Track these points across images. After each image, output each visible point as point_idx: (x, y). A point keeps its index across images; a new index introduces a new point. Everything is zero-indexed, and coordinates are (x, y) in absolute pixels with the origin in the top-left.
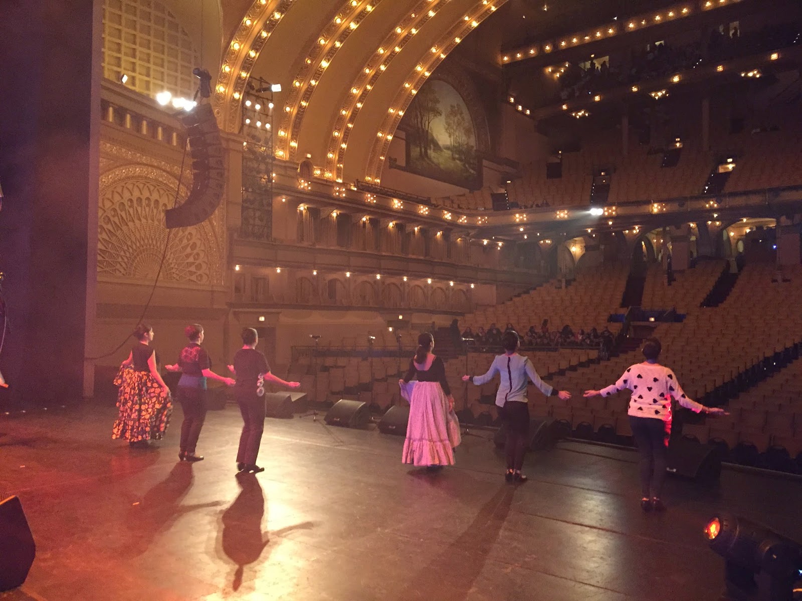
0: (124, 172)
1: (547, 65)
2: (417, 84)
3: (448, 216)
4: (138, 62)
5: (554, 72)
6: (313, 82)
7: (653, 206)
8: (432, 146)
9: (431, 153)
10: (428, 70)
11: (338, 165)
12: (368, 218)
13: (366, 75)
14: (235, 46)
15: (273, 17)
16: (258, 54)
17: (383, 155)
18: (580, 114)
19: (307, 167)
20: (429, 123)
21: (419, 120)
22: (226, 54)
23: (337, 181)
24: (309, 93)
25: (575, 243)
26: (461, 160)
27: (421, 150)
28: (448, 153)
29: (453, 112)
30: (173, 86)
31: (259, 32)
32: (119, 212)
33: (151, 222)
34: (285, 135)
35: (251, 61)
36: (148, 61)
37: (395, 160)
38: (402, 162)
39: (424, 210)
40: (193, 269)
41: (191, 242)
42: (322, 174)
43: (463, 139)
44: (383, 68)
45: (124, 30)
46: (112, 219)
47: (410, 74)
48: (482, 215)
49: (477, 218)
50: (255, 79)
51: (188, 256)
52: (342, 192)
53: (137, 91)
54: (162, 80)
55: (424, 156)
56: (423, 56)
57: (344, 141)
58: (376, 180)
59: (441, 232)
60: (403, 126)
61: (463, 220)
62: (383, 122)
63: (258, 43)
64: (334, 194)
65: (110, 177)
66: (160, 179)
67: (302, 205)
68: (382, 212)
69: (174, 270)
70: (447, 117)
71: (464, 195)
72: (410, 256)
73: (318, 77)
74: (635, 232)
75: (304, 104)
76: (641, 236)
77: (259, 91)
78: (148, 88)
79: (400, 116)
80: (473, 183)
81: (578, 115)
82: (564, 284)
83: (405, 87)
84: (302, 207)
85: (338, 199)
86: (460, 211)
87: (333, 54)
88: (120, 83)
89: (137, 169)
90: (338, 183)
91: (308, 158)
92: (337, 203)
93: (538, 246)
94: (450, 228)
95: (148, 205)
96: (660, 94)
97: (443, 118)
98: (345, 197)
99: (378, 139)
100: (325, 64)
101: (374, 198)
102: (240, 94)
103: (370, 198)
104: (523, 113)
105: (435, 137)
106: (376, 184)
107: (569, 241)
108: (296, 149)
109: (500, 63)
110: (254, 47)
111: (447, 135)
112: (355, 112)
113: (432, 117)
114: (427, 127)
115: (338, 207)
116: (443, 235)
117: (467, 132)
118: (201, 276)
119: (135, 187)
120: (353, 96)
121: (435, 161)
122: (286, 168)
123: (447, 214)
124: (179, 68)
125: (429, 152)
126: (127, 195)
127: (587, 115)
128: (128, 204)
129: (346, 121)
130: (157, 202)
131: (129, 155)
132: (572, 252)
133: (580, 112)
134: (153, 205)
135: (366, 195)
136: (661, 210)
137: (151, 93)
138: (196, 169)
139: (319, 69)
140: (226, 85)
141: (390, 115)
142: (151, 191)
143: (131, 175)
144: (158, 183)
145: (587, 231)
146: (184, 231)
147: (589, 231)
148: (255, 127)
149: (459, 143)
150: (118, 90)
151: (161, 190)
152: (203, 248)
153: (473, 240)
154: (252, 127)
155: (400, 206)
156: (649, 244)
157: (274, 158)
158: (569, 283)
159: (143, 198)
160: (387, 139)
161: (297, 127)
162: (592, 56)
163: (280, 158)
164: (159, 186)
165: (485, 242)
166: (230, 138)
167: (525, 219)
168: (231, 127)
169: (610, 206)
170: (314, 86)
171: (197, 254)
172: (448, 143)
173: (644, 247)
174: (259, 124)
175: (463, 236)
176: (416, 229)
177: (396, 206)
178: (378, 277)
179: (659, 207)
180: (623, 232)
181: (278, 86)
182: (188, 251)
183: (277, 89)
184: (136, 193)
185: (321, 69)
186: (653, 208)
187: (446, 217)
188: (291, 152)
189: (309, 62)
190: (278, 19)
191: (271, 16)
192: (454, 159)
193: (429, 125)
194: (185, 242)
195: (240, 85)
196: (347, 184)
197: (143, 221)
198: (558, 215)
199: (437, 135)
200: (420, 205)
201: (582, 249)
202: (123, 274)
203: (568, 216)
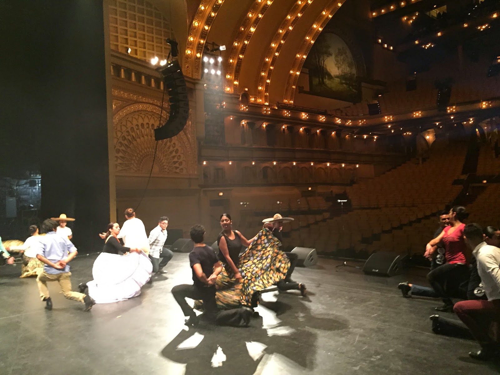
0: (133, 108)
1: (404, 16)
2: (314, 37)
3: (339, 121)
4: (138, 40)
5: (408, 20)
6: (246, 42)
7: (482, 104)
8: (327, 76)
9: (327, 81)
10: (321, 27)
11: (265, 94)
12: (286, 126)
13: (280, 34)
14: (196, 24)
15: (218, 2)
16: (210, 28)
17: (294, 85)
18: (428, 46)
19: (246, 97)
20: (324, 61)
21: (317, 60)
22: (190, 30)
23: (265, 104)
24: (244, 50)
25: (429, 133)
26: (346, 84)
27: (319, 80)
28: (337, 80)
29: (340, 53)
30: (160, 53)
31: (210, 13)
32: (131, 133)
33: (150, 137)
34: (230, 78)
35: (206, 32)
36: (144, 39)
37: (303, 87)
38: (307, 88)
39: (322, 119)
40: (177, 165)
41: (175, 149)
42: (255, 100)
43: (347, 70)
44: (291, 28)
45: (129, 21)
46: (127, 137)
47: (309, 30)
48: (362, 119)
49: (358, 121)
50: (209, 44)
51: (174, 157)
52: (268, 111)
53: (139, 58)
54: (153, 50)
55: (322, 83)
56: (317, 17)
57: (268, 78)
58: (290, 102)
59: (335, 132)
60: (306, 65)
61: (349, 123)
62: (294, 64)
63: (209, 20)
64: (263, 112)
65: (124, 112)
66: (154, 111)
67: (243, 121)
68: (295, 122)
69: (165, 167)
70: (336, 56)
71: (349, 107)
72: (315, 149)
73: (249, 39)
74: (470, 122)
75: (241, 56)
76: (475, 125)
77: (212, 51)
78: (145, 56)
79: (304, 59)
80: (355, 98)
81: (427, 47)
82: (421, 162)
83: (306, 39)
84: (243, 122)
85: (266, 115)
86: (347, 117)
87: (258, 22)
88: (127, 54)
89: (140, 106)
90: (266, 105)
91: (246, 91)
92: (265, 118)
93: (403, 136)
94: (340, 129)
95: (148, 128)
96: (484, 27)
97: (333, 57)
98: (270, 114)
99: (291, 75)
100: (253, 30)
101: (289, 113)
102: (200, 54)
103: (286, 113)
104: (388, 49)
105: (329, 71)
106: (290, 104)
107: (424, 132)
108: (238, 86)
109: (371, 17)
110: (207, 23)
111: (337, 69)
112: (275, 59)
113: (326, 57)
114: (323, 64)
115: (266, 121)
116: (336, 134)
117: (350, 65)
118: (182, 169)
119: (140, 117)
120: (272, 48)
121: (329, 86)
122: (232, 98)
123: (338, 120)
124: (163, 41)
125: (325, 80)
126: (135, 122)
127: (433, 46)
128: (136, 128)
129: (269, 65)
130: (153, 125)
131: (135, 97)
132: (427, 139)
133: (428, 45)
134: (150, 127)
135: (284, 112)
136: (488, 106)
137: (147, 58)
138: (171, 102)
139: (250, 33)
140: (192, 49)
141: (298, 58)
142: (149, 119)
143: (136, 110)
144: (153, 114)
145: (436, 124)
146: (170, 142)
147: (437, 124)
148: (211, 74)
149: (345, 73)
150: (126, 58)
151: (155, 118)
152: (182, 152)
153: (357, 136)
154: (209, 74)
155: (307, 117)
156: (481, 131)
157: (224, 92)
158: (424, 160)
159: (145, 123)
160: (296, 75)
161: (237, 72)
162: (435, 6)
163: (228, 92)
164: (154, 115)
165: (365, 137)
166: (195, 82)
167: (391, 119)
168: (196, 75)
169: (451, 106)
170: (247, 44)
171: (180, 156)
172: (338, 74)
173: (478, 132)
174: (213, 72)
175: (350, 134)
176: (318, 131)
177: (304, 117)
178: (294, 164)
179: (487, 104)
180: (463, 123)
181: (224, 46)
182: (174, 154)
183: (223, 48)
184: (140, 121)
185: (251, 33)
186: (482, 105)
187: (337, 122)
188: (235, 88)
189: (243, 29)
190: (221, 4)
191: (217, 2)
192: (342, 84)
193: (324, 62)
194: (171, 149)
195: (199, 48)
196: (272, 105)
197: (146, 137)
198: (414, 115)
199: (329, 69)
200: (319, 115)
201: (433, 137)
202: (135, 171)
203: (422, 115)
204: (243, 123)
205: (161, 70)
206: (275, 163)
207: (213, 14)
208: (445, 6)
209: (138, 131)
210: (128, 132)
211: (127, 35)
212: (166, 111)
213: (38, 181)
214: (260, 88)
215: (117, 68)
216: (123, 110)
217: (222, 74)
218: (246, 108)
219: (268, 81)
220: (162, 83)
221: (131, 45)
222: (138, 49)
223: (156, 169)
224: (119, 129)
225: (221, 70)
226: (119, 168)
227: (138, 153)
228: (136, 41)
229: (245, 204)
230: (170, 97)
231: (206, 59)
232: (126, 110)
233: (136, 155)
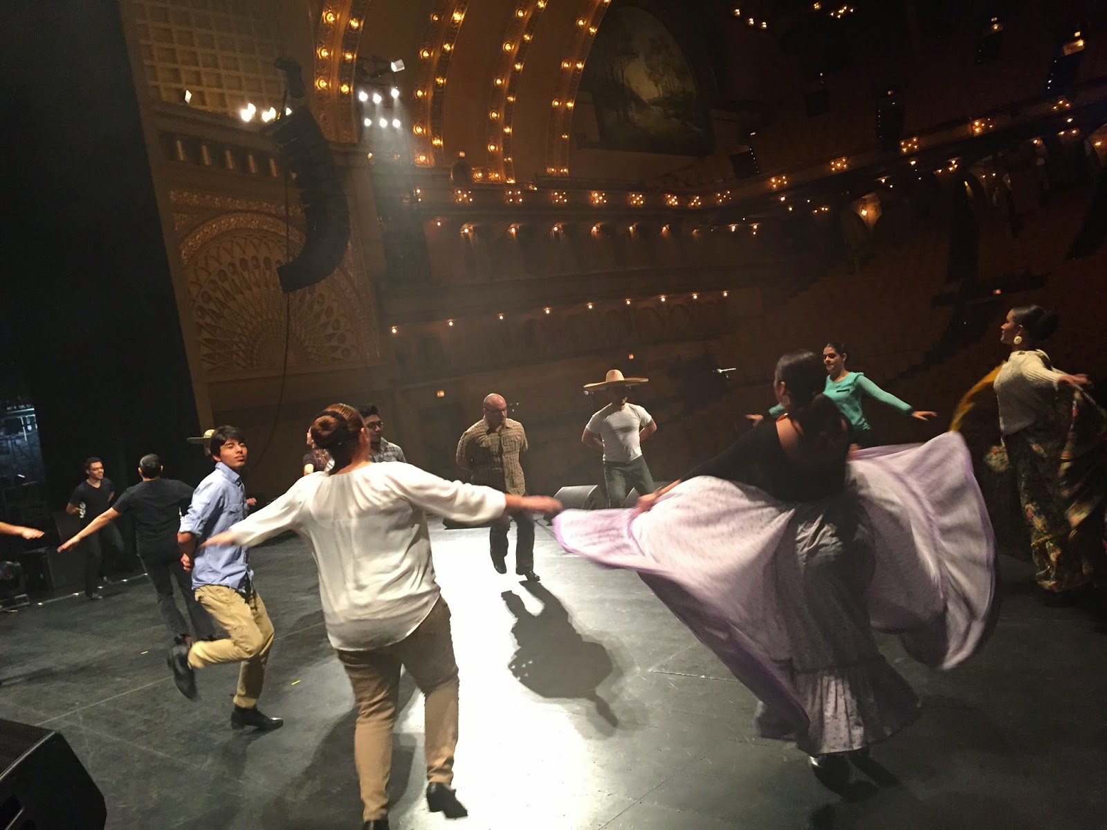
0: (214, 227)
2: (595, 18)
3: (673, 201)
4: (202, 70)
6: (447, 47)
7: (973, 125)
8: (633, 105)
9: (634, 115)
11: (505, 160)
12: (560, 226)
13: (519, 20)
14: (329, 17)
16: (362, 23)
17: (564, 132)
18: (841, 11)
19: (463, 171)
20: (623, 72)
21: (608, 69)
22: (319, 32)
23: (508, 182)
24: (444, 65)
25: (865, 203)
26: (677, 116)
27: (618, 114)
28: (657, 110)
29: (655, 49)
32: (219, 283)
34: (423, 132)
35: (355, 34)
37: (585, 135)
38: (594, 136)
39: (637, 199)
40: (334, 342)
41: (325, 307)
42: (485, 176)
43: (676, 85)
44: (541, 4)
45: (175, 28)
46: (212, 294)
47: (583, 6)
48: (723, 190)
49: (715, 196)
50: (366, 59)
51: (325, 326)
52: (518, 197)
53: (210, 111)
54: (240, 88)
55: (625, 121)
57: (508, 124)
59: (667, 226)
60: (586, 83)
61: (696, 202)
62: (558, 84)
63: (359, 6)
64: (507, 202)
65: (197, 237)
66: (265, 227)
67: (465, 226)
68: (579, 213)
69: (310, 350)
70: (648, 57)
71: (691, 166)
72: (631, 268)
73: (453, 38)
74: (951, 169)
75: (440, 81)
76: (961, 174)
77: (374, 75)
78: (224, 105)
79: (580, 71)
80: (701, 146)
81: (839, 14)
82: (857, 267)
83: (579, 26)
84: (466, 229)
85: (513, 207)
86: (689, 190)
88: (182, 104)
89: (232, 220)
90: (510, 184)
91: (462, 158)
92: (512, 213)
93: (811, 216)
94: (679, 217)
97: (642, 58)
98: (522, 203)
99: (554, 111)
100: (458, 17)
101: (563, 196)
102: (349, 87)
103: (558, 197)
104: (757, 27)
105: (635, 90)
106: (563, 176)
107: (856, 202)
108: (443, 149)
110: (355, 14)
111: (652, 84)
112: (515, 77)
113: (627, 62)
114: (621, 78)
115: (516, 219)
116: (671, 230)
117: (681, 73)
118: (347, 350)
119: (235, 245)
121: (641, 125)
122: (432, 178)
123: (670, 199)
124: (260, 67)
125: (630, 114)
126: (226, 258)
127: (852, 10)
128: (229, 270)
129: (505, 94)
130: (267, 260)
131: (217, 202)
132: (863, 218)
133: (841, 9)
134: (263, 265)
135: (552, 194)
136: (985, 130)
137: (230, 110)
139: (452, 25)
140: (328, 77)
141: (565, 71)
142: (257, 246)
143: (225, 229)
144: (263, 234)
145: (880, 182)
146: (312, 294)
147: (883, 181)
148: (380, 128)
149: (671, 92)
150: (181, 113)
151: (269, 243)
152: (342, 311)
153: (715, 227)
154: (375, 129)
155: (603, 200)
156: (975, 183)
157: (413, 167)
158: (864, 262)
159: (248, 258)
160: (567, 108)
161: (437, 114)
163: (422, 166)
164: (266, 237)
165: (733, 228)
166: (348, 151)
167: (785, 183)
168: (346, 135)
169: (908, 138)
170: (450, 51)
171: (337, 321)
172: (656, 95)
173: (968, 188)
174: (383, 123)
175: (700, 225)
176: (631, 228)
177: (597, 202)
178: (590, 307)
179: (983, 125)
180: (935, 173)
181: (400, 62)
182: (323, 319)
183: (399, 67)
184: (238, 254)
185: (455, 25)
186: (974, 127)
187: (670, 203)
188: (436, 154)
189: (436, 19)
192: (667, 116)
193: (623, 75)
194: (316, 308)
195: (346, 73)
196: (524, 184)
197: (255, 289)
198: (832, 167)
199: (637, 87)
200: (630, 193)
201: (876, 210)
202: (243, 367)
203: (848, 165)
204: (466, 231)
206: (547, 311)
209: (236, 278)
211: (174, 61)
212: (297, 227)
213: (24, 419)
214: (491, 148)
215: (167, 140)
216: (194, 233)
217: (403, 125)
218: (469, 196)
219: (508, 130)
220: (272, 162)
221: (187, 83)
222: (207, 90)
223: (293, 357)
224: (192, 278)
225: (401, 117)
226: (206, 366)
227: (244, 328)
228: (197, 73)
230: (303, 190)
231: (363, 96)
232: (201, 233)
233: (239, 331)
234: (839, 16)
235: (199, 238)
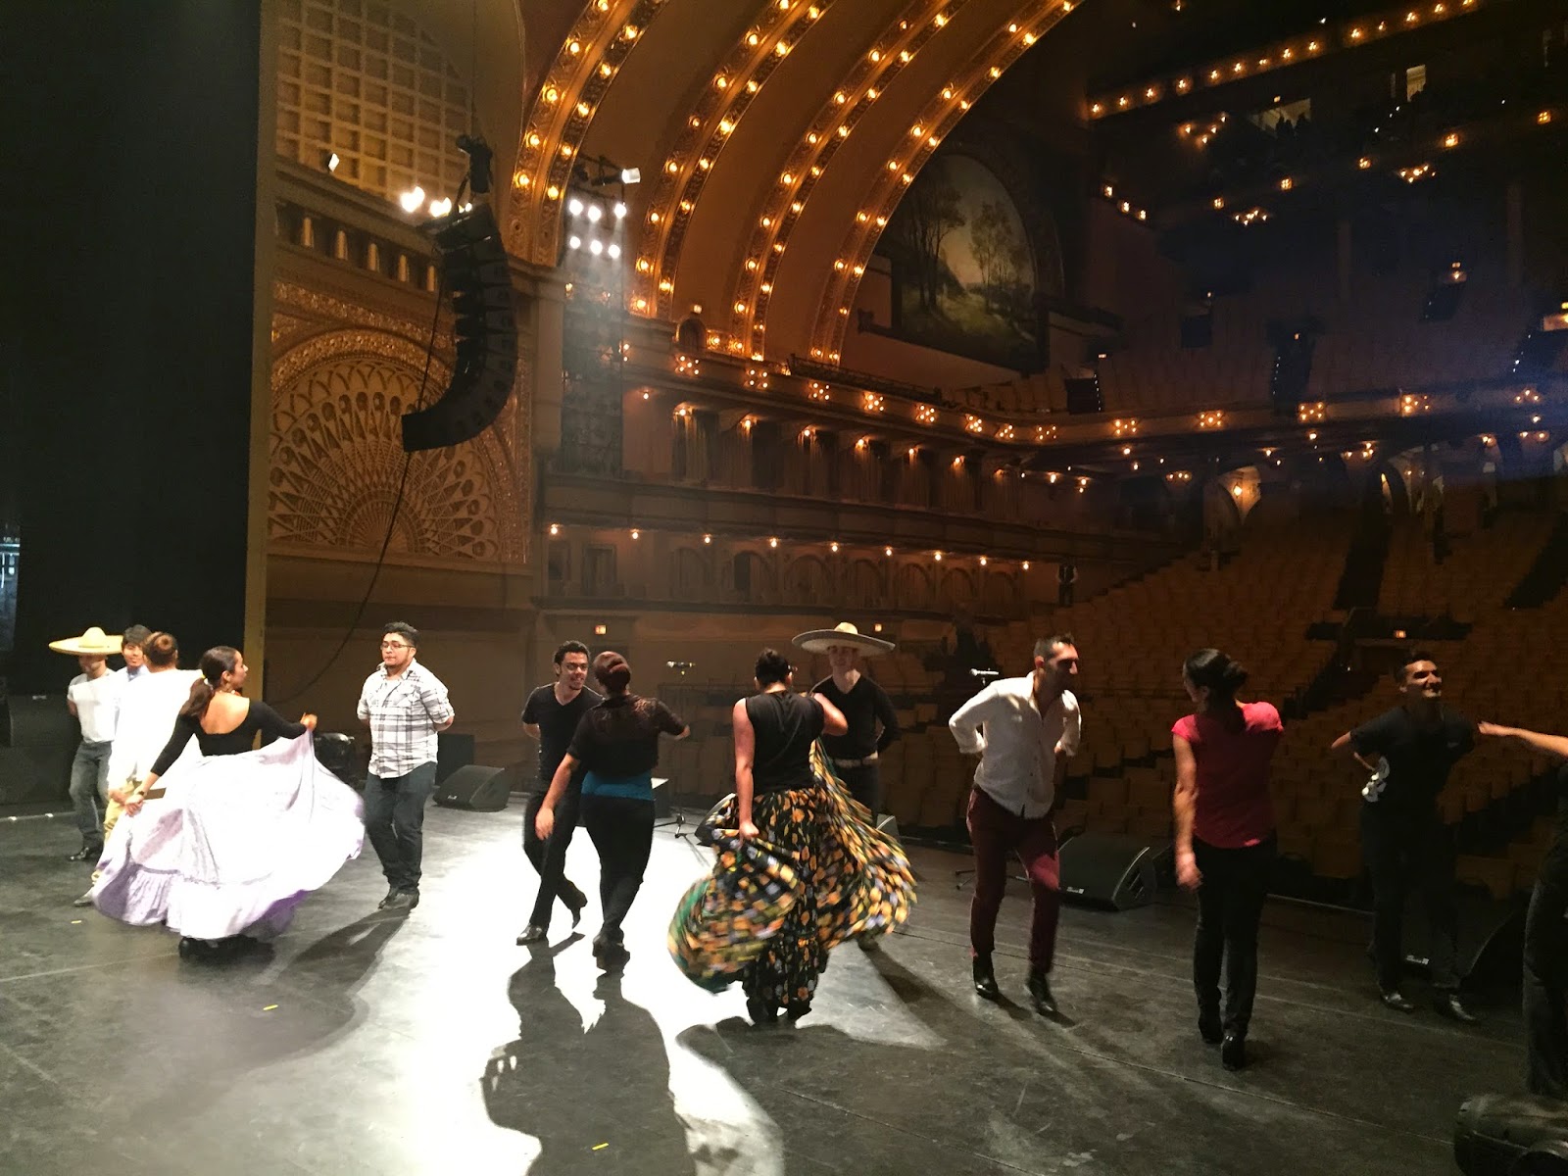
0: (331, 343)
1: (1182, 121)
2: (914, 162)
3: (976, 426)
4: (363, 131)
5: (1195, 133)
6: (704, 164)
7: (1402, 400)
8: (945, 287)
9: (944, 300)
10: (936, 135)
11: (755, 327)
12: (814, 430)
13: (809, 147)
14: (550, 95)
15: (623, 35)
16: (594, 110)
17: (845, 305)
18: (1250, 216)
19: (694, 331)
20: (939, 241)
21: (919, 234)
22: (532, 112)
23: (754, 358)
24: (695, 186)
25: (1240, 479)
26: (1002, 312)
27: (922, 295)
28: (976, 300)
29: (989, 217)
30: (430, 177)
31: (596, 66)
32: (322, 420)
33: (386, 440)
34: (649, 269)
35: (581, 123)
36: (383, 130)
37: (871, 315)
38: (884, 319)
39: (926, 414)
40: (466, 531)
41: (463, 480)
42: (724, 345)
43: (1008, 271)
44: (843, 132)
45: (337, 69)
46: (308, 433)
47: (900, 144)
48: (1046, 424)
49: (1035, 429)
50: (589, 159)
51: (457, 507)
52: (764, 380)
53: (361, 187)
54: (410, 165)
55: (929, 306)
56: (927, 107)
57: (768, 280)
59: (962, 458)
60: (884, 246)
61: (1007, 433)
62: (847, 240)
63: (593, 89)
64: (746, 384)
65: (305, 353)
66: (403, 357)
67: (682, 405)
68: (841, 419)
69: (429, 535)
70: (977, 227)
71: (1008, 384)
72: (900, 506)
73: (715, 154)
74: (1365, 454)
75: (686, 206)
76: (1379, 464)
77: (597, 182)
78: (382, 181)
79: (880, 228)
80: (1030, 361)
81: (1247, 219)
82: (1214, 564)
83: (889, 170)
84: (683, 411)
85: (753, 393)
86: (1000, 414)
87: (744, 106)
88: (323, 170)
89: (359, 338)
90: (755, 361)
91: (696, 314)
92: (750, 401)
93: (1164, 483)
94: (981, 450)
96: (1417, 172)
97: (968, 227)
98: (767, 389)
99: (836, 274)
100: (727, 127)
101: (825, 390)
102: (560, 190)
103: (818, 391)
104: (1132, 216)
105: (952, 269)
106: (831, 363)
107: (1228, 475)
108: (672, 296)
109: (1084, 115)
110: (586, 96)
111: (975, 266)
112: (790, 219)
113: (946, 229)
114: (935, 251)
115: (754, 409)
116: (966, 463)
117: (1017, 258)
118: (481, 544)
119: (355, 373)
120: (783, 188)
121: (952, 316)
122: (649, 333)
123: (973, 422)
124: (443, 142)
125: (939, 298)
126: (338, 388)
127: (1264, 218)
128: (340, 405)
129: (771, 241)
130: (396, 401)
131: (343, 311)
132: (1234, 498)
133: (1251, 213)
134: (388, 408)
135: (811, 385)
136: (1420, 409)
137: (388, 191)
138: (460, 333)
139: (716, 136)
140: (532, 173)
141: (859, 225)
142: (386, 379)
143: (345, 348)
144: (398, 365)
145: (1265, 453)
146: (448, 458)
147: (1269, 453)
148: (589, 255)
149: (999, 279)
150: (320, 183)
151: (403, 378)
152: (486, 490)
153: (1029, 472)
154: (583, 253)
155: (879, 406)
156: (1396, 480)
157: (626, 314)
158: (1225, 558)
159: (370, 393)
160: (853, 275)
161: (672, 252)
162: (1277, 99)
163: (639, 315)
164: (401, 370)
165: (1053, 478)
166: (540, 276)
167: (1134, 430)
168: (541, 253)
169: (1311, 401)
170: (707, 170)
171: (475, 502)
172: (979, 281)
173: (1385, 485)
174: (596, 247)
175: (1007, 465)
176: (911, 452)
177: (871, 407)
178: (835, 548)
179: (1416, 403)
180: (1342, 455)
181: (636, 172)
182: (458, 496)
183: (633, 178)
184: (357, 385)
185: (720, 137)
186: (1403, 404)
187: (972, 427)
188: (661, 302)
189: (696, 123)
190: (633, 40)
191: (619, 34)
192: (989, 311)
193: (938, 246)
194: (451, 479)
195: (558, 171)
196: (774, 364)
197: (370, 438)
198: (1202, 420)
199: (955, 266)
200: (919, 404)
201: (1254, 490)
202: (330, 542)
203: (1224, 423)
204: (683, 413)
205: (434, 231)
206: (774, 543)
207: (606, 70)
208: (1307, 102)
209: (346, 418)
210: (313, 417)
211: (327, 111)
212: (440, 359)
213: (7, 557)
214: (740, 308)
215: (292, 215)
216: (301, 347)
217: (623, 256)
218: (695, 366)
219: (766, 288)
220: (432, 271)
221: (338, 145)
222: (363, 159)
223: (399, 541)
224: (285, 406)
225: (622, 244)
226: (278, 531)
227: (344, 487)
228: (355, 134)
229: (681, 668)
230: (460, 316)
231: (575, 207)
232: (312, 348)
233: (335, 491)
234: (1246, 223)
235: (307, 355)
